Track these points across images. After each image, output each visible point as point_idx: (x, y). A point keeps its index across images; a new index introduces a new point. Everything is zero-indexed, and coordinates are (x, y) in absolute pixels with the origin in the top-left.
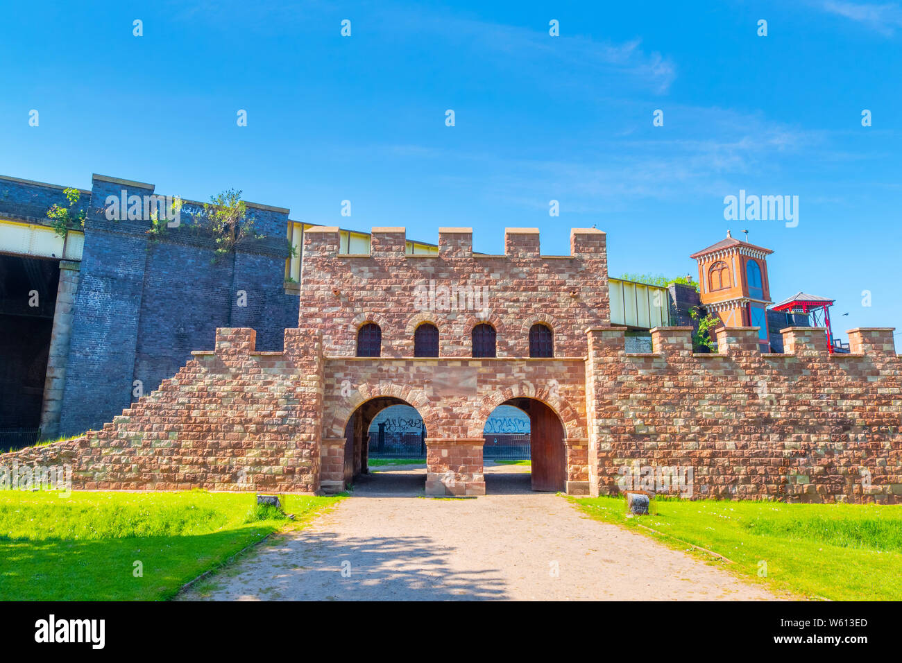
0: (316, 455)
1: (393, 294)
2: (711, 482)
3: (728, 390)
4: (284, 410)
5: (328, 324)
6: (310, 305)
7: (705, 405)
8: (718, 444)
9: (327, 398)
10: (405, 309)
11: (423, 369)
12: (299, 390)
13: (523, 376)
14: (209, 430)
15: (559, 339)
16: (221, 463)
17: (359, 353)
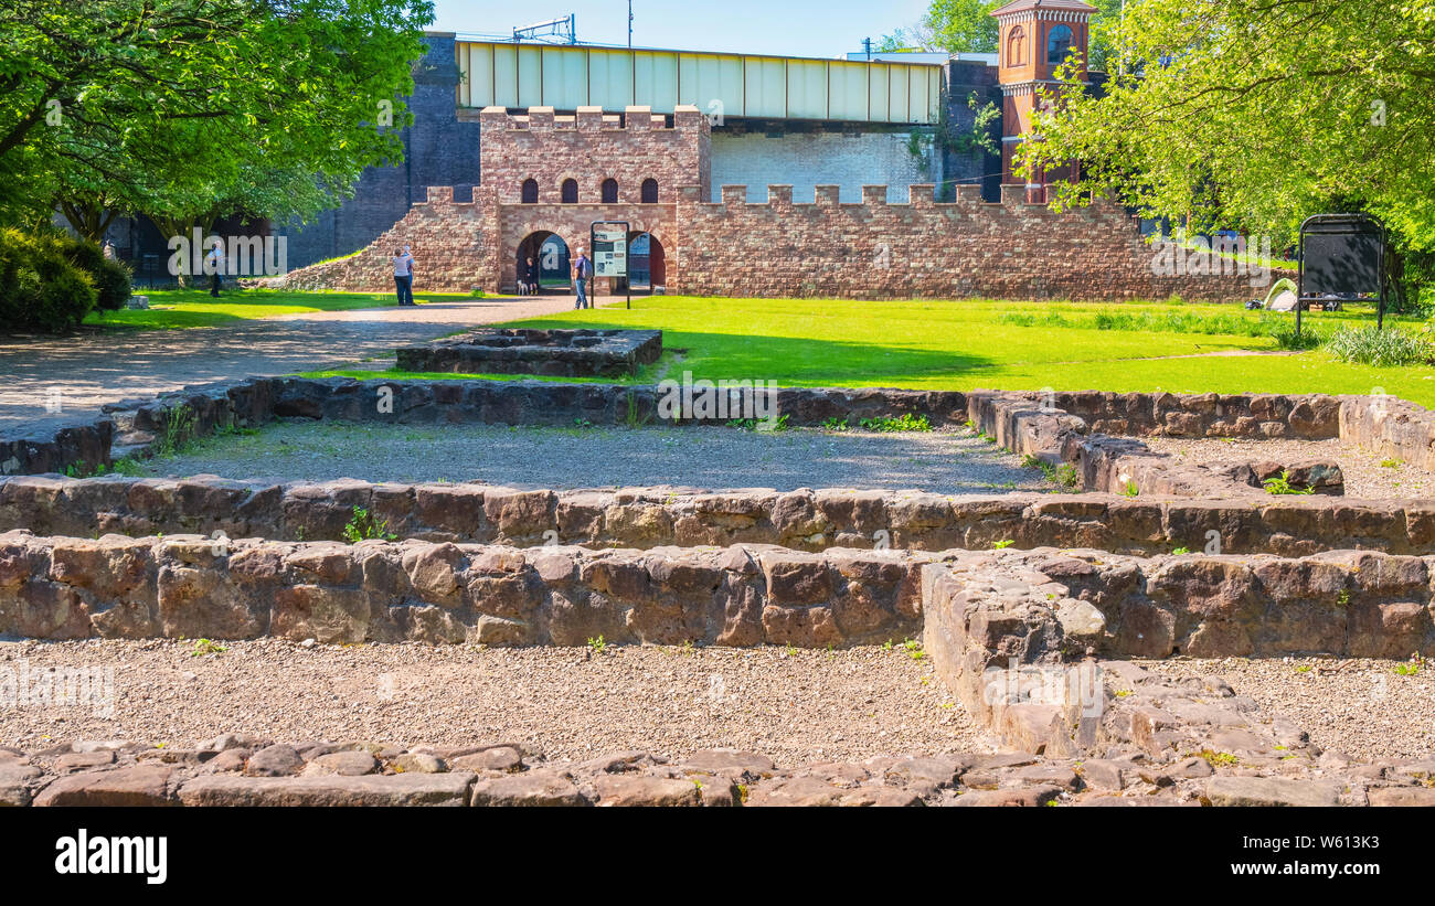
0: (498, 270)
1: (546, 159)
2: (750, 287)
3: (767, 228)
4: (476, 241)
5: (501, 181)
6: (489, 167)
7: (751, 238)
8: (757, 263)
9: (503, 232)
10: (554, 170)
11: (568, 212)
12: (485, 228)
13: (636, 217)
14: (429, 255)
15: (662, 190)
16: (438, 276)
17: (523, 202)
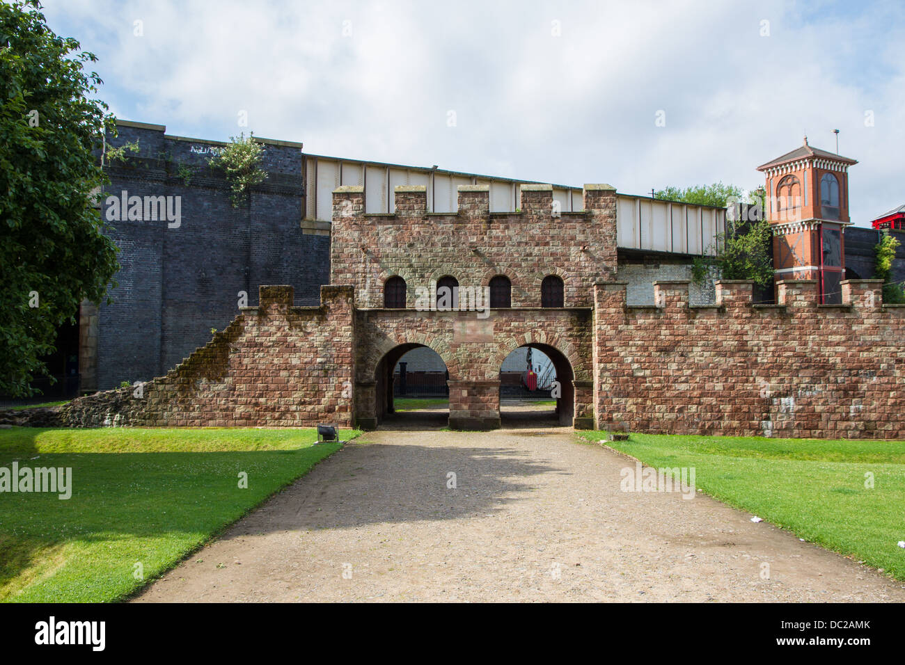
2: (698, 419)
4: (323, 357)
6: (341, 262)
8: (708, 385)
9: (360, 345)
10: (427, 264)
12: (336, 339)
13: (535, 324)
14: (259, 375)
15: (569, 290)
16: (271, 403)
17: (386, 305)
